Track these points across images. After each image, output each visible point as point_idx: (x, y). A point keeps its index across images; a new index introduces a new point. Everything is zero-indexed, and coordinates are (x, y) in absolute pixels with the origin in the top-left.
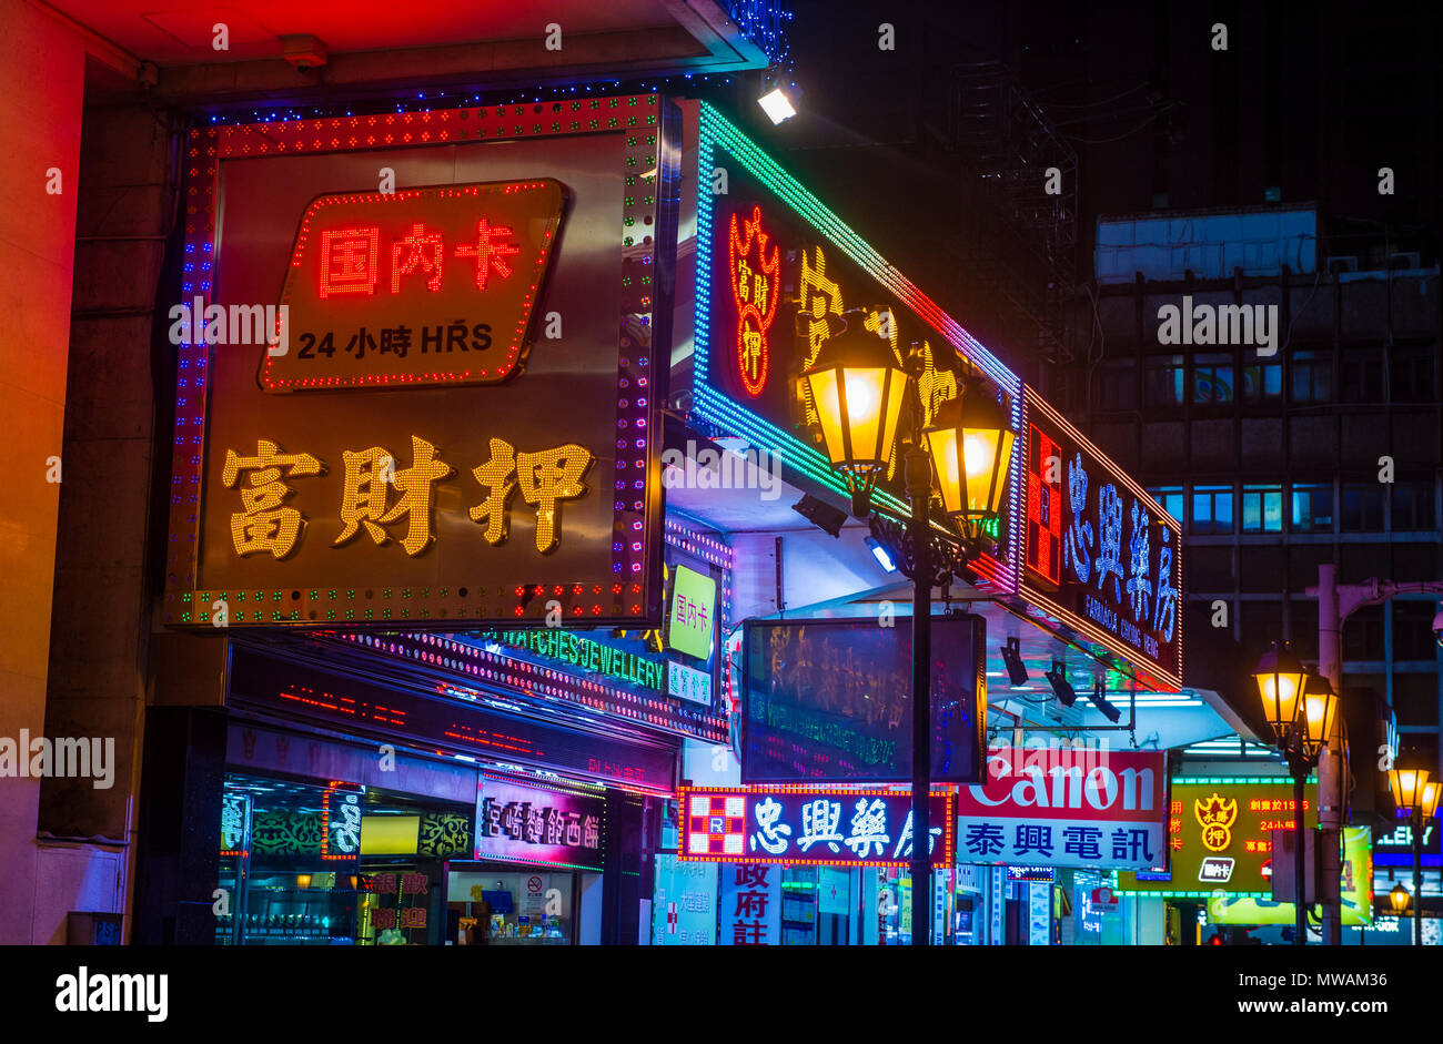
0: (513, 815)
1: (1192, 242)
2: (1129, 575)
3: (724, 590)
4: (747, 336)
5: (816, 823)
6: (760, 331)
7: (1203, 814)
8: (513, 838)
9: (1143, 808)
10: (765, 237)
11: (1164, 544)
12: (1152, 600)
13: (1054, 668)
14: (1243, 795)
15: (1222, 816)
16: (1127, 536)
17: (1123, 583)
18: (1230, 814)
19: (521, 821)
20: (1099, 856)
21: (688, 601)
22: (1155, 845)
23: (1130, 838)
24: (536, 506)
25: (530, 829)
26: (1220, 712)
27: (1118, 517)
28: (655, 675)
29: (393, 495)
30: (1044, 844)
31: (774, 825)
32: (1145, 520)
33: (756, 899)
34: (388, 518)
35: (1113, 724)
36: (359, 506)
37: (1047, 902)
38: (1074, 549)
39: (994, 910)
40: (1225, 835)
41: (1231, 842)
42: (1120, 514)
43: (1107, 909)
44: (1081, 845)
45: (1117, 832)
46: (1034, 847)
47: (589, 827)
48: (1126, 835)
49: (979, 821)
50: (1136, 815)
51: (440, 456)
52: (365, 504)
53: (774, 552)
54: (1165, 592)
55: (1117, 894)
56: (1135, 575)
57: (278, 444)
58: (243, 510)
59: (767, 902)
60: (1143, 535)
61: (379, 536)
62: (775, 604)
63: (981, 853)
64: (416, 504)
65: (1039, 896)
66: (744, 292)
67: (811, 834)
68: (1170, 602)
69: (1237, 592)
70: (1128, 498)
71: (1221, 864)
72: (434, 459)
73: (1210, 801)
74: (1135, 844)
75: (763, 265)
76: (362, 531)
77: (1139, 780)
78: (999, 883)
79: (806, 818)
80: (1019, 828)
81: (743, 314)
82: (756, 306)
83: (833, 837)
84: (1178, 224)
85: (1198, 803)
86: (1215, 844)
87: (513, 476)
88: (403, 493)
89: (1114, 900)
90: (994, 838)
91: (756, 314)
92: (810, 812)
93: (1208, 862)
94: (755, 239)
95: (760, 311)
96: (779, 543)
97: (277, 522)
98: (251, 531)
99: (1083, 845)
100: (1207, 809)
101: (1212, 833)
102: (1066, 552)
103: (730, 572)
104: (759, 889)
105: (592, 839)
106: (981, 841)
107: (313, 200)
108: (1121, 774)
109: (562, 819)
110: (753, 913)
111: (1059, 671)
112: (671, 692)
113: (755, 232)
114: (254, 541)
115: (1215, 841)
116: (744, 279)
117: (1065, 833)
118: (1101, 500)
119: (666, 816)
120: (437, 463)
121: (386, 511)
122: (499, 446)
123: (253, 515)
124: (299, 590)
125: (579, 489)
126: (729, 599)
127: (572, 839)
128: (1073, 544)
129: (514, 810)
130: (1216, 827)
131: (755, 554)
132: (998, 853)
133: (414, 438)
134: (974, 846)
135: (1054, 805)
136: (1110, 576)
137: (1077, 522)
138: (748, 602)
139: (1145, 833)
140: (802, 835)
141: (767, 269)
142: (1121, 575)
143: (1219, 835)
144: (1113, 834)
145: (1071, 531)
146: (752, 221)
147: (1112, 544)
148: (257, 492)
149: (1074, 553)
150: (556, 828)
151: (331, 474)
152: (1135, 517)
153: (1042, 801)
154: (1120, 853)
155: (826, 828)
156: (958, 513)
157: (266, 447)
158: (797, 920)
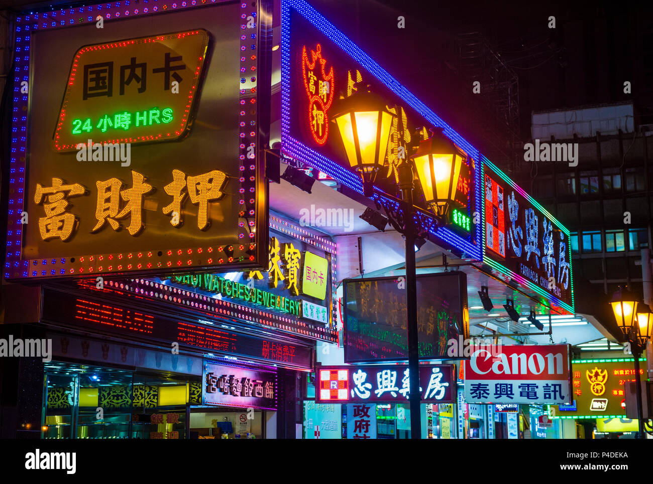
0: (224, 382)
1: (576, 121)
2: (543, 255)
3: (333, 265)
4: (315, 112)
5: (384, 382)
6: (323, 111)
7: (590, 377)
8: (225, 393)
9: (558, 373)
10: (324, 61)
11: (561, 241)
12: (556, 268)
13: (508, 303)
14: (610, 367)
15: (600, 378)
16: (541, 235)
17: (540, 259)
18: (604, 377)
19: (229, 385)
20: (537, 398)
21: (313, 270)
22: (565, 392)
23: (552, 388)
24: (197, 204)
25: (234, 389)
26: (596, 327)
27: (535, 225)
28: (295, 308)
29: (122, 204)
30: (509, 393)
31: (363, 384)
32: (551, 228)
33: (364, 423)
34: (120, 216)
35: (540, 331)
36: (105, 210)
37: (516, 422)
38: (512, 240)
39: (490, 427)
40: (602, 387)
41: (606, 390)
42: (537, 224)
43: (547, 426)
44: (528, 393)
45: (546, 386)
46: (505, 394)
47: (268, 388)
48: (550, 387)
49: (477, 382)
50: (555, 377)
51: (147, 181)
52: (108, 209)
53: (357, 245)
54: (563, 264)
55: (550, 418)
56: (547, 255)
57: (62, 179)
58: (45, 216)
59: (369, 425)
60: (550, 235)
61: (115, 225)
62: (359, 271)
63: (478, 398)
64: (134, 207)
65: (512, 420)
66: (312, 88)
67: (382, 388)
68: (566, 269)
69: (605, 279)
70: (541, 217)
71: (601, 401)
72: (143, 183)
73: (594, 371)
74: (555, 391)
75: (324, 76)
76: (106, 224)
77: (555, 359)
78: (491, 414)
79: (379, 380)
80: (496, 385)
81: (312, 100)
82: (320, 97)
83: (393, 389)
84: (569, 113)
85: (588, 372)
86: (597, 392)
87: (185, 190)
88: (128, 201)
89: (550, 421)
90: (484, 391)
91: (320, 101)
92: (381, 377)
93: (595, 401)
94: (318, 61)
95: (323, 100)
96: (360, 240)
97: (63, 221)
98: (49, 227)
99: (529, 392)
100: (593, 375)
101: (596, 387)
102: (508, 241)
103: (335, 256)
104: (365, 418)
105: (270, 393)
106: (478, 392)
107: (79, 49)
108: (546, 356)
109: (252, 384)
110: (363, 431)
111: (510, 304)
112: (304, 316)
113: (318, 58)
114: (51, 232)
115: (597, 390)
116: (312, 82)
117: (520, 387)
118: (526, 216)
119: (309, 381)
120: (145, 184)
121: (119, 212)
122: (178, 174)
123: (50, 218)
124: (74, 257)
125: (220, 194)
126: (335, 269)
127: (259, 394)
128: (512, 237)
129: (224, 379)
130: (598, 384)
131: (348, 246)
132: (486, 397)
133: (133, 172)
134: (474, 395)
135: (513, 373)
136: (533, 254)
137: (513, 226)
138: (345, 270)
139: (560, 386)
140: (377, 388)
141: (326, 78)
142: (539, 254)
143: (599, 388)
144: (544, 387)
145: (510, 231)
146: (316, 51)
147: (533, 239)
148: (52, 206)
149: (513, 242)
150: (249, 388)
151: (90, 193)
152: (545, 226)
153: (507, 371)
154: (547, 396)
155: (389, 384)
156: (432, 201)
157: (57, 182)
158: (386, 433)
